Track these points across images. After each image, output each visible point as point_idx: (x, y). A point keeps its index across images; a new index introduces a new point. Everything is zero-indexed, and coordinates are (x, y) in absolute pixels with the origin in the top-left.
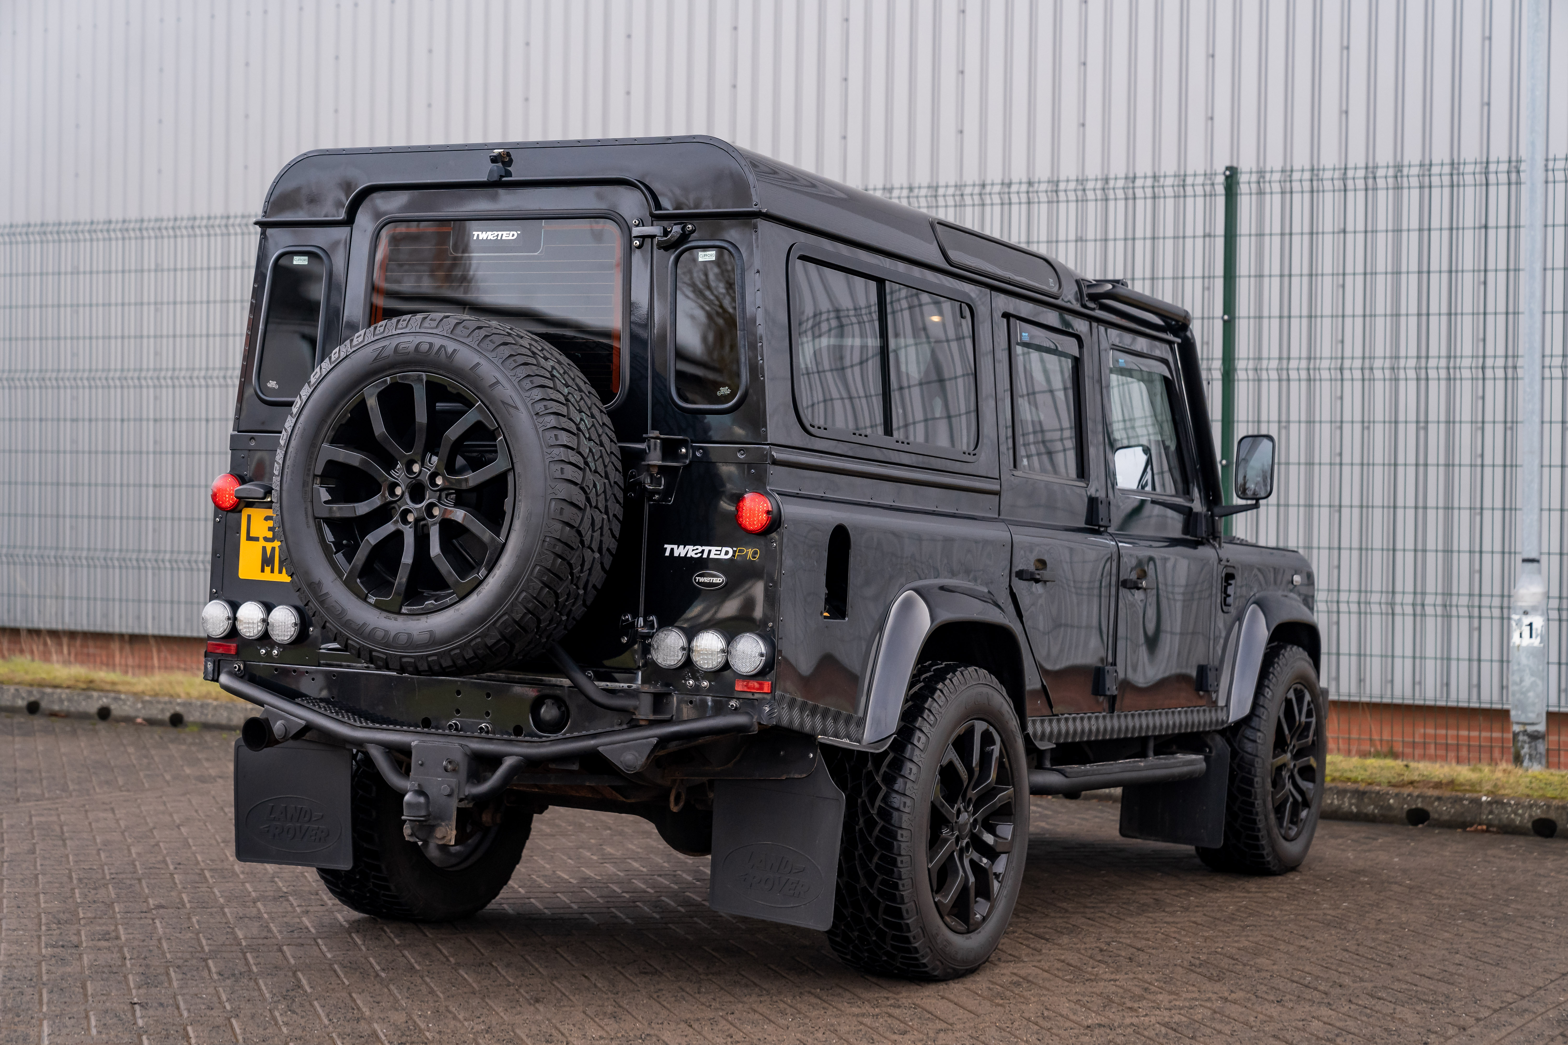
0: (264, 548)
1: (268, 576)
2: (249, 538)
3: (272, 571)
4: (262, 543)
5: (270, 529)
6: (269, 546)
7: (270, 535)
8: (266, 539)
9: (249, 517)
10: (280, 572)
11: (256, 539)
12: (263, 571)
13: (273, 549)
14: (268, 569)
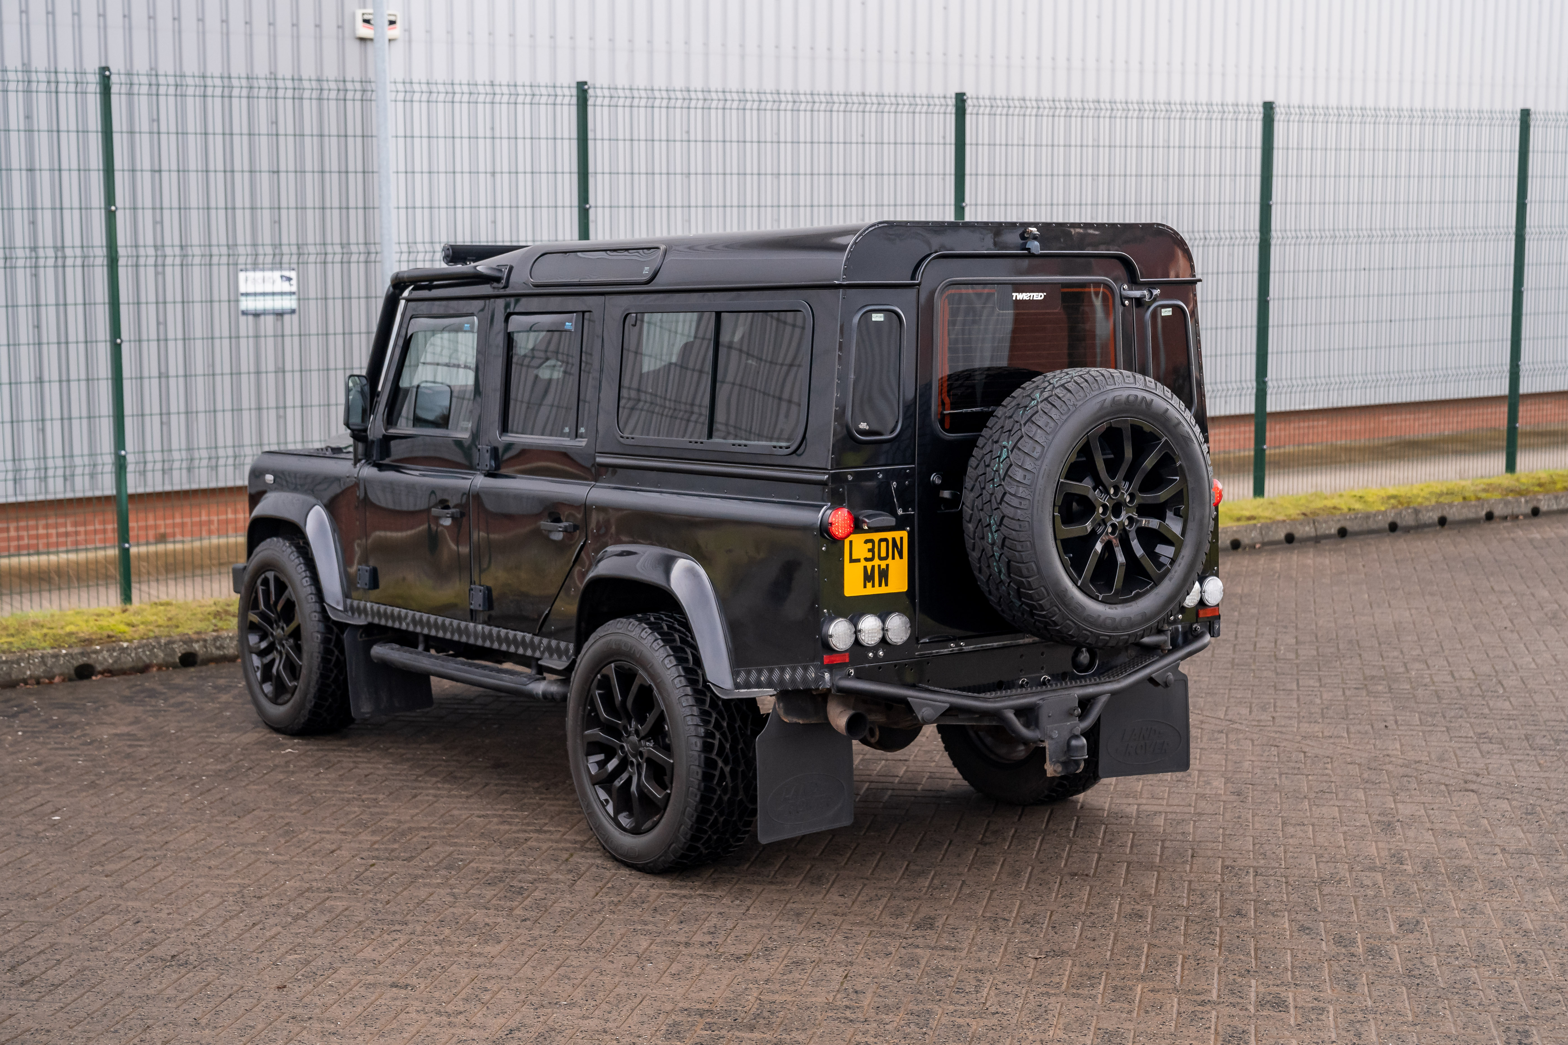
0: (865, 568)
1: (870, 590)
2: (852, 561)
3: (873, 586)
4: (863, 563)
5: (869, 550)
6: (869, 565)
7: (870, 555)
8: (866, 560)
9: (851, 542)
10: (880, 585)
11: (858, 561)
12: (865, 587)
13: (873, 567)
14: (869, 585)
